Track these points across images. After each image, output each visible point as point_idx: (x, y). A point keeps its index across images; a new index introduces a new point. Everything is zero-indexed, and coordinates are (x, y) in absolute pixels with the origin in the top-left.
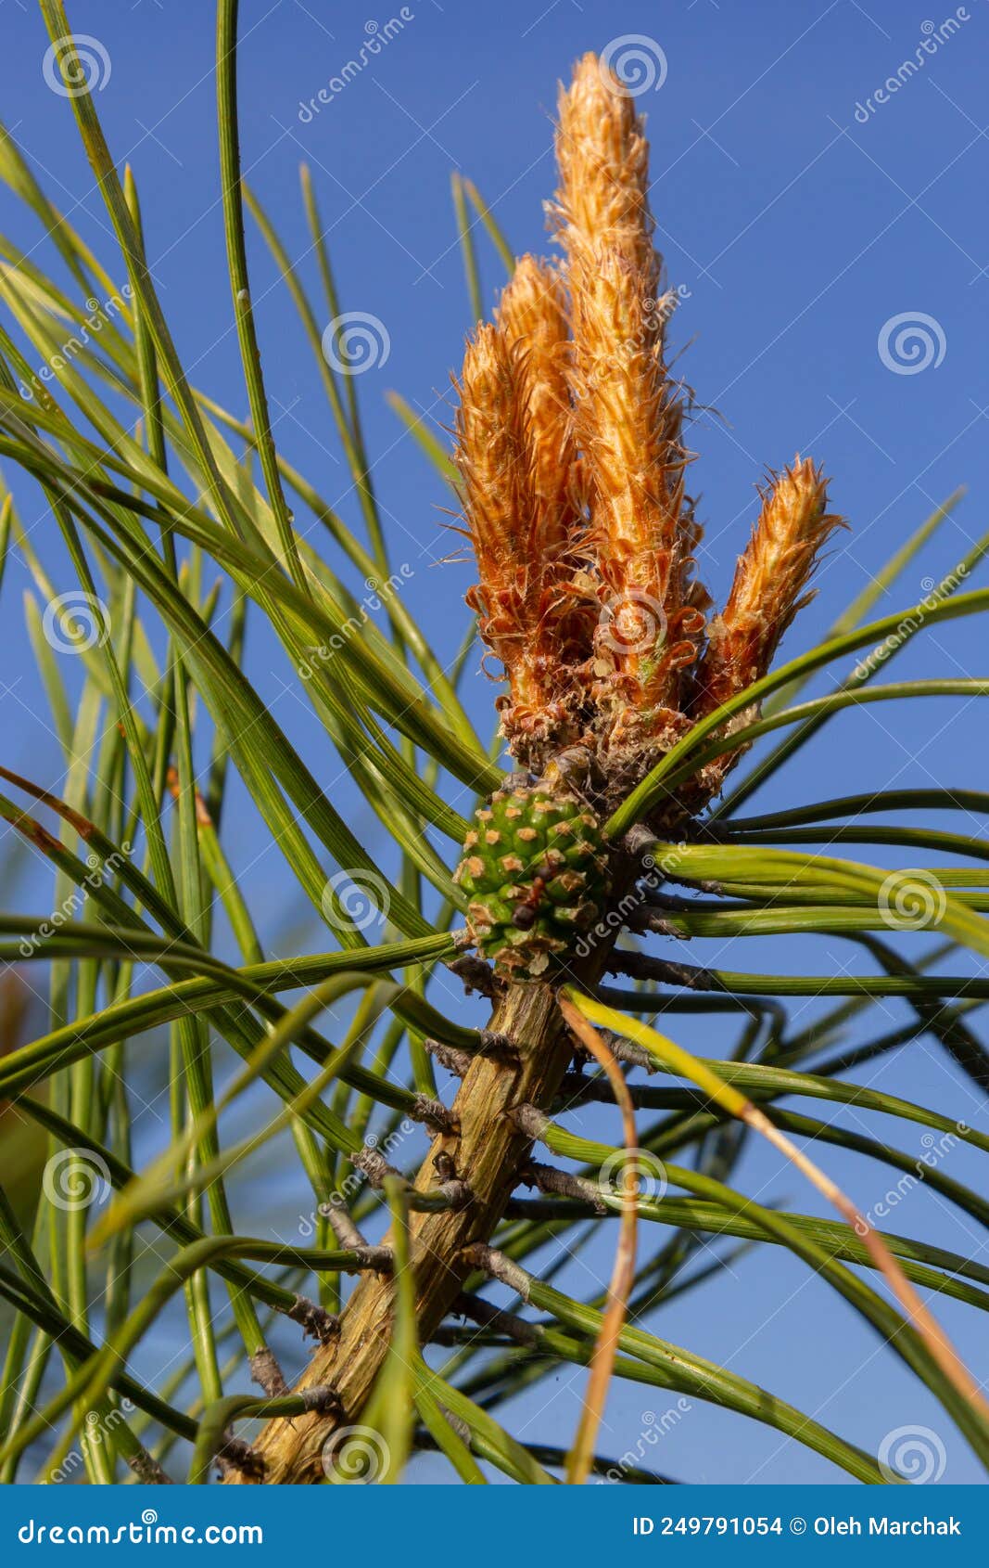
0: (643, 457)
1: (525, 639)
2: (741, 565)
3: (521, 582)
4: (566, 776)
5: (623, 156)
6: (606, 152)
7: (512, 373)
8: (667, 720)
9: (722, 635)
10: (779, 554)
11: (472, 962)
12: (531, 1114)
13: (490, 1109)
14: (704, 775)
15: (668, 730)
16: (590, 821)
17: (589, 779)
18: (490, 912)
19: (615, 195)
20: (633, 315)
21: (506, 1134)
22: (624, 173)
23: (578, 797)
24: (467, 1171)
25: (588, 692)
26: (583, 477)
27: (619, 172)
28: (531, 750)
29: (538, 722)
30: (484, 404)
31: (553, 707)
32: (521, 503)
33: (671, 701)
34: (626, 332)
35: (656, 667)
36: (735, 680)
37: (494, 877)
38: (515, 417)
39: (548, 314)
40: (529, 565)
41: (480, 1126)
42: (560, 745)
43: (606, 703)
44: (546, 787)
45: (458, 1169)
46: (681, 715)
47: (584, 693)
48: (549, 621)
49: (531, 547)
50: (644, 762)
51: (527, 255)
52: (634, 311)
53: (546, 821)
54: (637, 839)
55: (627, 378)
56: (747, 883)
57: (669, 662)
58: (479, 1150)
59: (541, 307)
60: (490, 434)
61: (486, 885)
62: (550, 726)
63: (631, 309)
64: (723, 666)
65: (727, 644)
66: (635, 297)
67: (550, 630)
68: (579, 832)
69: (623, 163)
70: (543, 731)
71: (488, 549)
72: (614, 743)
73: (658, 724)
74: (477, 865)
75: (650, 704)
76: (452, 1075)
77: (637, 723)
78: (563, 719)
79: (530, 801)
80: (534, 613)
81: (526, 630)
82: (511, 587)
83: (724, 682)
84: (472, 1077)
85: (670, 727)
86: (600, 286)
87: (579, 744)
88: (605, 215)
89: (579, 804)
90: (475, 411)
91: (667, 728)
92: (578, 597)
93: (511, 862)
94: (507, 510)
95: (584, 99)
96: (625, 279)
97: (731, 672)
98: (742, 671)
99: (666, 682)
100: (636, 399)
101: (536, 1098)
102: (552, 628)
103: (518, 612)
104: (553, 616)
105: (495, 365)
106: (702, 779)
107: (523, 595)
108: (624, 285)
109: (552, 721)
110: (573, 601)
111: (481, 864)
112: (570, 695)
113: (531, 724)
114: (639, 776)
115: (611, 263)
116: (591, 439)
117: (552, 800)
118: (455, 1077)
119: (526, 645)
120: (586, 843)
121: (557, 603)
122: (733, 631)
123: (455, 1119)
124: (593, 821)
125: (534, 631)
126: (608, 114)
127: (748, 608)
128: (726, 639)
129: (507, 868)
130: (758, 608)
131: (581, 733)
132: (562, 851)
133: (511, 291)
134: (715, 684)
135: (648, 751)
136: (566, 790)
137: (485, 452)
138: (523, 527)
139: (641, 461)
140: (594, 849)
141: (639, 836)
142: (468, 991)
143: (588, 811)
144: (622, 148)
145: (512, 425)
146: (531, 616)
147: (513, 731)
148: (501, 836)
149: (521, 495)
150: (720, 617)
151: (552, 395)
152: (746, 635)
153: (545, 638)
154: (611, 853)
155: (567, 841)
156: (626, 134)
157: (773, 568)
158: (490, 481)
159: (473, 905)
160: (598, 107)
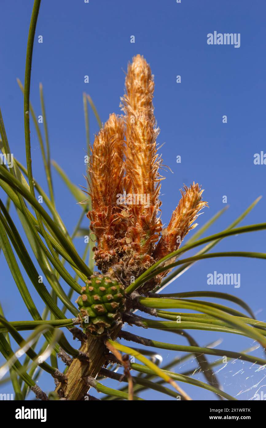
0: (148, 176)
1: (105, 229)
2: (174, 214)
3: (106, 211)
4: (115, 272)
5: (146, 86)
6: (142, 84)
7: (109, 146)
8: (147, 259)
9: (166, 235)
10: (186, 211)
11: (77, 329)
12: (91, 379)
13: (78, 376)
14: (157, 278)
15: (148, 262)
16: (122, 287)
17: (122, 275)
18: (88, 312)
19: (143, 98)
20: (148, 133)
21: (82, 385)
22: (146, 91)
23: (118, 280)
24: (68, 395)
25: (122, 248)
26: (126, 182)
27: (145, 91)
28: (103, 264)
29: (106, 256)
30: (100, 155)
31: (111, 251)
32: (108, 187)
33: (149, 253)
34: (145, 138)
35: (146, 242)
36: (169, 249)
37: (90, 301)
38: (109, 160)
39: (119, 132)
40: (108, 206)
41: (74, 381)
42: (112, 264)
43: (129, 252)
44: (108, 275)
45: (65, 394)
46: (152, 258)
47: (121, 248)
48: (112, 225)
49: (109, 201)
50: (139, 271)
51: (113, 113)
52: (148, 132)
53: (108, 285)
54: (135, 295)
55: (145, 152)
56: (165, 313)
57: (150, 241)
58: (73, 389)
59: (117, 129)
60: (101, 164)
61: (87, 304)
62: (110, 257)
63: (147, 131)
64: (166, 244)
65: (168, 238)
66: (149, 128)
67: (112, 227)
68: (118, 290)
69: (147, 88)
70: (108, 258)
71: (96, 200)
72: (130, 264)
73: (145, 260)
74: (85, 297)
75: (143, 253)
76: (65, 365)
77: (138, 259)
78: (114, 255)
79: (104, 279)
80: (108, 221)
81: (105, 227)
82: (103, 212)
83: (166, 249)
84: (73, 365)
85: (149, 261)
86: (138, 123)
87: (118, 264)
88: (140, 103)
89: (118, 282)
90: (97, 157)
91: (147, 261)
92: (121, 218)
93: (97, 297)
94: (104, 188)
95: (136, 68)
96: (146, 122)
97: (168, 246)
98: (171, 247)
99: (148, 247)
100: (147, 158)
101: (92, 374)
102: (113, 227)
103: (104, 220)
104: (114, 223)
105: (105, 143)
106: (156, 279)
107: (106, 215)
108: (146, 124)
109: (111, 256)
110: (120, 219)
111: (86, 297)
112: (117, 248)
113: (104, 256)
114: (137, 275)
115: (142, 117)
116: (132, 169)
117: (111, 279)
118: (66, 366)
119: (105, 231)
120: (120, 294)
121: (115, 219)
122: (170, 234)
123: (66, 378)
124: (123, 287)
125: (108, 227)
126: (143, 73)
127: (175, 227)
128: (168, 236)
129: (95, 299)
130: (178, 227)
131: (119, 261)
132: (113, 295)
133: (107, 124)
134: (163, 250)
135: (140, 268)
136: (115, 277)
137: (98, 170)
138: (108, 194)
139: (147, 177)
140: (122, 296)
141: (135, 294)
142: (74, 338)
143: (121, 284)
144: (146, 84)
145: (108, 163)
146: (107, 222)
147: (97, 258)
148: (93, 289)
149: (108, 184)
150: (166, 229)
151: (118, 156)
152: (174, 235)
153: (111, 229)
154: (127, 298)
155: (114, 292)
156: (148, 80)
157: (184, 216)
158: (99, 179)
159: (82, 310)
160: (140, 71)
